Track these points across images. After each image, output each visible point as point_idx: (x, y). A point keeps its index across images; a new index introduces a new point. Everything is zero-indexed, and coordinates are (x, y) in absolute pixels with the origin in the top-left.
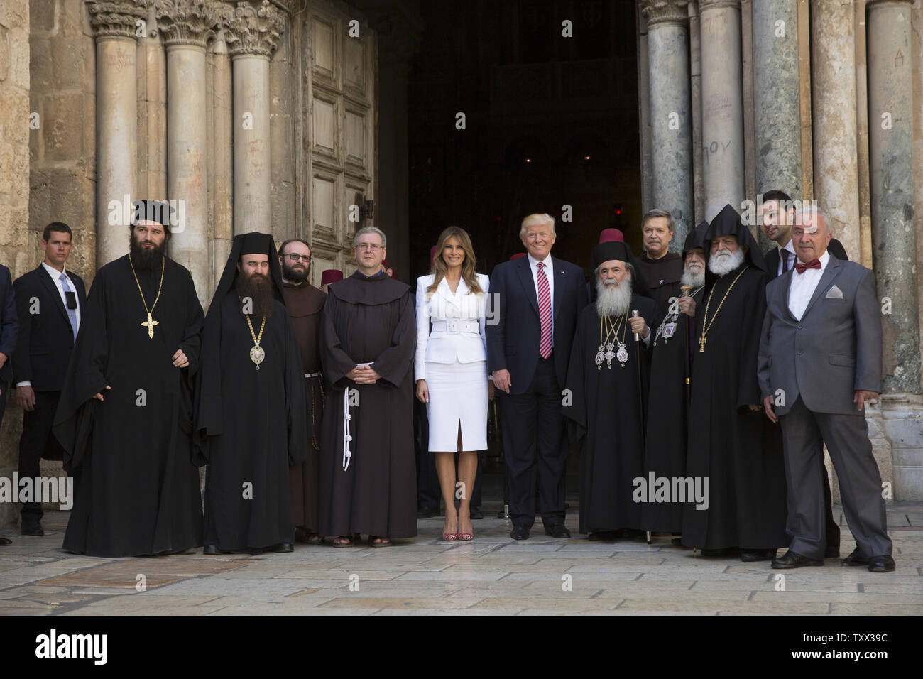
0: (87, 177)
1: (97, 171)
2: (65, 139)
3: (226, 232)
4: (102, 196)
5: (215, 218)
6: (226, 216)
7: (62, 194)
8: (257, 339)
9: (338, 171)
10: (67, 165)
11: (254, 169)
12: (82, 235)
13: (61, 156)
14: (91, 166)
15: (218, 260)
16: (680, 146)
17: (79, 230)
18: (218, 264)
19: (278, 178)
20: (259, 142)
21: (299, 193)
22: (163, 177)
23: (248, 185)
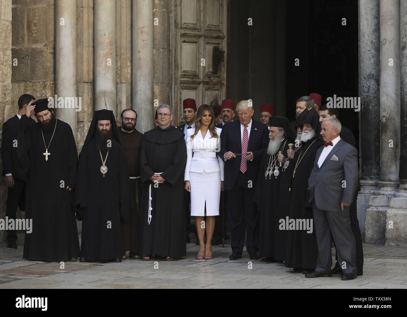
0: (49, 52)
1: (55, 48)
2: (38, 31)
3: (127, 79)
4: (57, 63)
5: (121, 71)
6: (127, 70)
7: (36, 61)
8: (104, 162)
9: (200, 36)
10: (39, 46)
11: (142, 43)
12: (46, 85)
13: (36, 41)
14: (52, 46)
15: (122, 95)
16: (374, 37)
17: (45, 82)
18: (122, 97)
19: (158, 46)
20: (145, 27)
21: (172, 54)
22: (91, 49)
23: (139, 52)
